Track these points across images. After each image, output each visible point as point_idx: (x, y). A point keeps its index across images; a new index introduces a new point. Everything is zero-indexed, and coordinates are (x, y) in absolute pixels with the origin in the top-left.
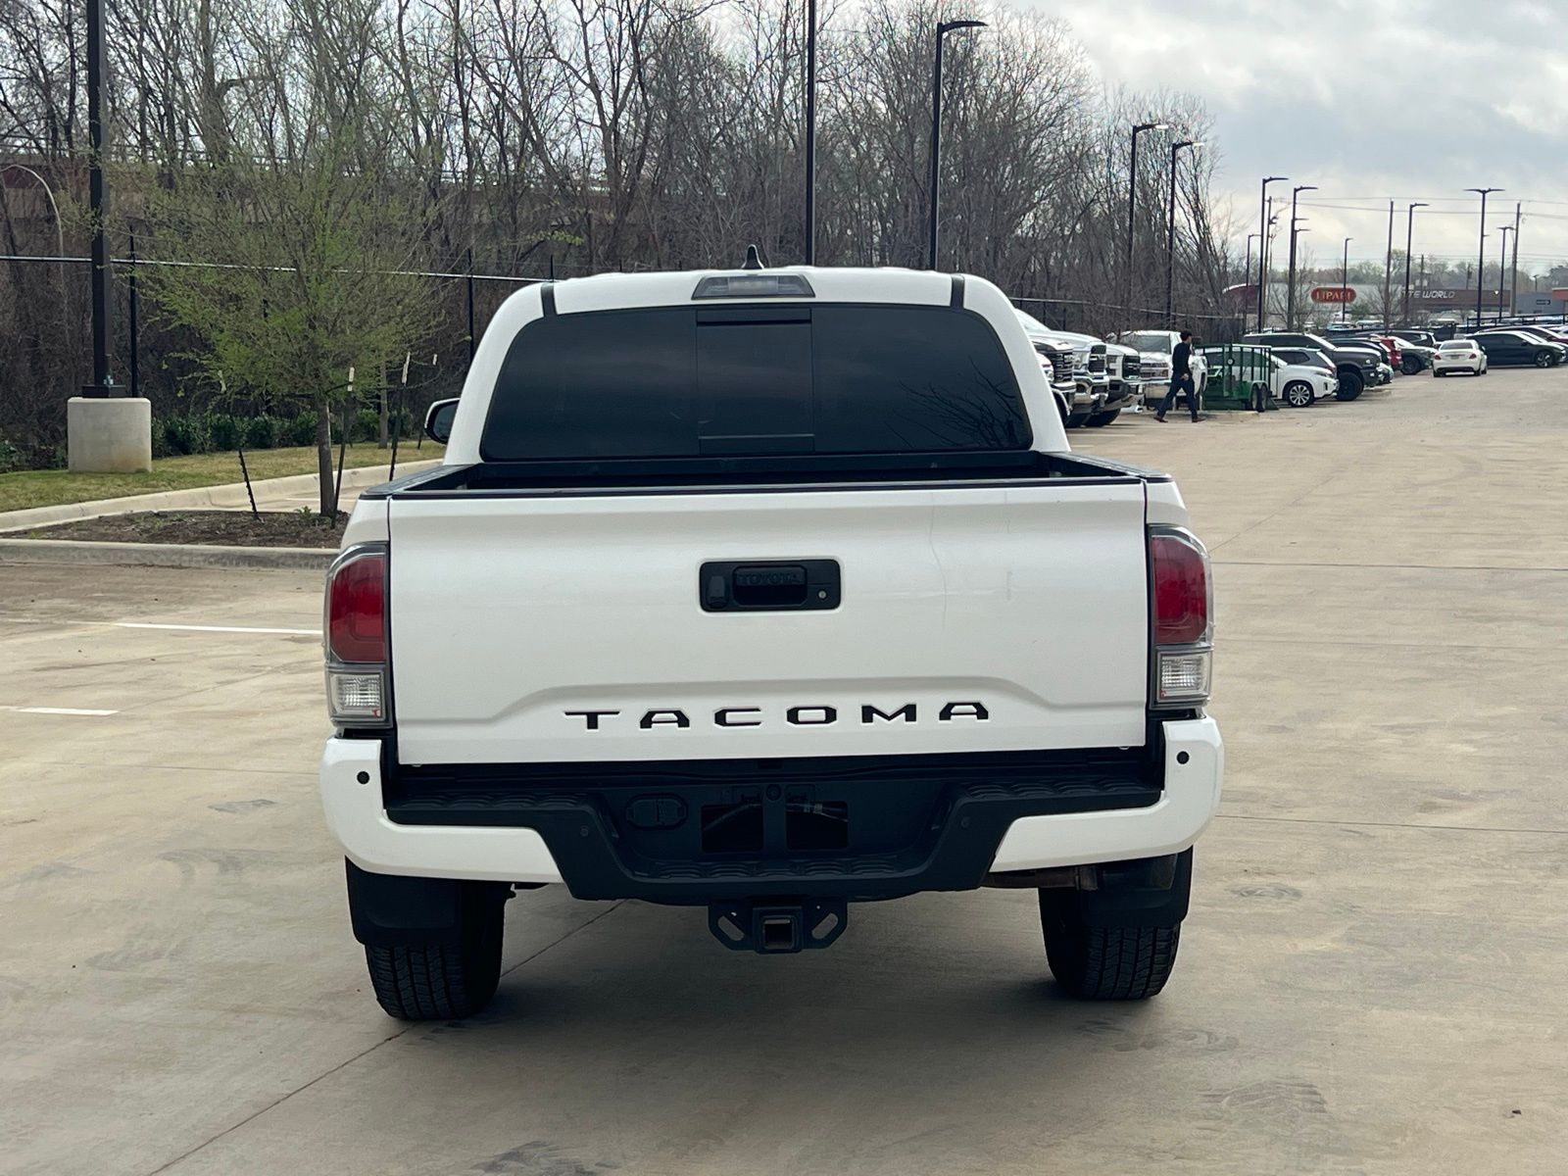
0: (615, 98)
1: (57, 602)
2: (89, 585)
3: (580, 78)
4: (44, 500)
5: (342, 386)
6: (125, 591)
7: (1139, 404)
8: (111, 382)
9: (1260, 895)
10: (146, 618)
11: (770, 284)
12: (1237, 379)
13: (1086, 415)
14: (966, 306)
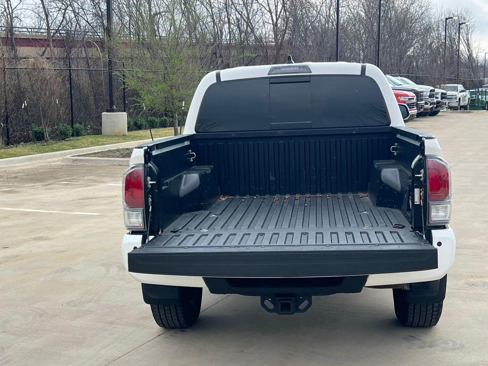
0: (276, 15)
1: (90, 177)
2: (102, 172)
3: (265, 9)
4: (93, 144)
5: (181, 108)
6: (112, 173)
7: (447, 108)
8: (115, 107)
9: (477, 286)
10: (117, 182)
11: (296, 68)
12: (481, 100)
13: (429, 112)
14: (366, 75)
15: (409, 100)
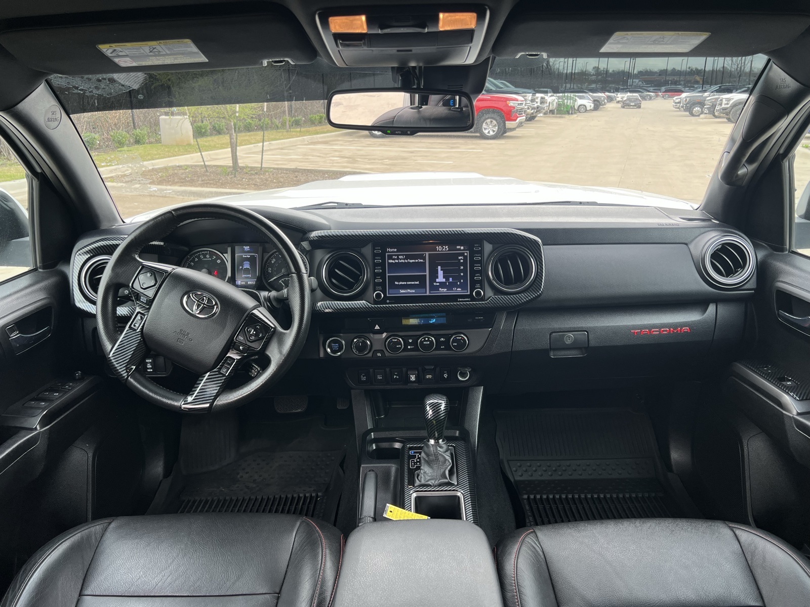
7: (544, 113)
12: (566, 104)
13: (531, 117)
15: (518, 105)
